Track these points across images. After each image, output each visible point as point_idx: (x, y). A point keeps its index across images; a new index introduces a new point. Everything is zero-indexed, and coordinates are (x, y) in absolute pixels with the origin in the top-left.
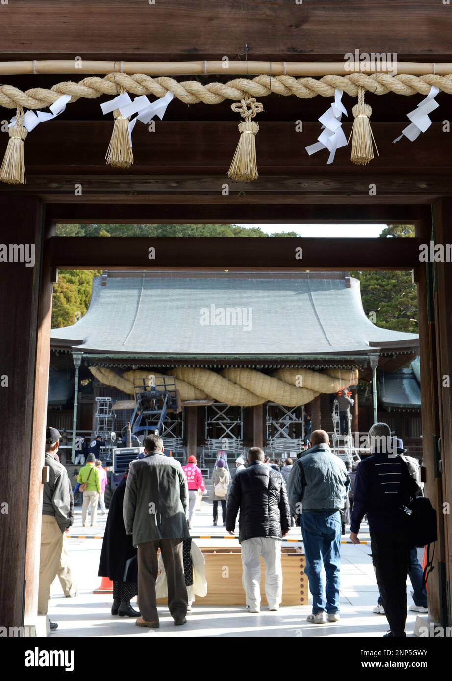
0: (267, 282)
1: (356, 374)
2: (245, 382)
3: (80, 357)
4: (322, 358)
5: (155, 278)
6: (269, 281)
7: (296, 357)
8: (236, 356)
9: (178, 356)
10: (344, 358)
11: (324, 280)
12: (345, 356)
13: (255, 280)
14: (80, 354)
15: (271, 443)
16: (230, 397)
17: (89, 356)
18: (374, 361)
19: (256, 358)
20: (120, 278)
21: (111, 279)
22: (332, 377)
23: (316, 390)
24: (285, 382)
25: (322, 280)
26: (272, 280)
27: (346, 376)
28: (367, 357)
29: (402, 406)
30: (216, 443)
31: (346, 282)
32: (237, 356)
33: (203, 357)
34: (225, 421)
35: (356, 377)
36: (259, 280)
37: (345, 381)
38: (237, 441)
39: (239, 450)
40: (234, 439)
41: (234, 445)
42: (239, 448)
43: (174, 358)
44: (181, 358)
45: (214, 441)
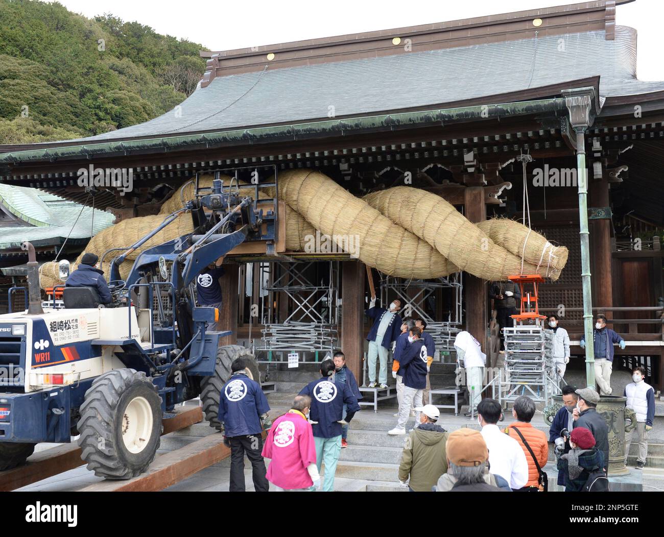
0: (459, 51)
13: (440, 51)
19: (289, 132)
21: (219, 78)
26: (471, 47)
31: (608, 32)
34: (296, 288)
38: (319, 327)
39: (321, 346)
40: (312, 323)
41: (313, 336)
42: (321, 341)
43: (126, 148)
44: (138, 147)
45: (274, 328)
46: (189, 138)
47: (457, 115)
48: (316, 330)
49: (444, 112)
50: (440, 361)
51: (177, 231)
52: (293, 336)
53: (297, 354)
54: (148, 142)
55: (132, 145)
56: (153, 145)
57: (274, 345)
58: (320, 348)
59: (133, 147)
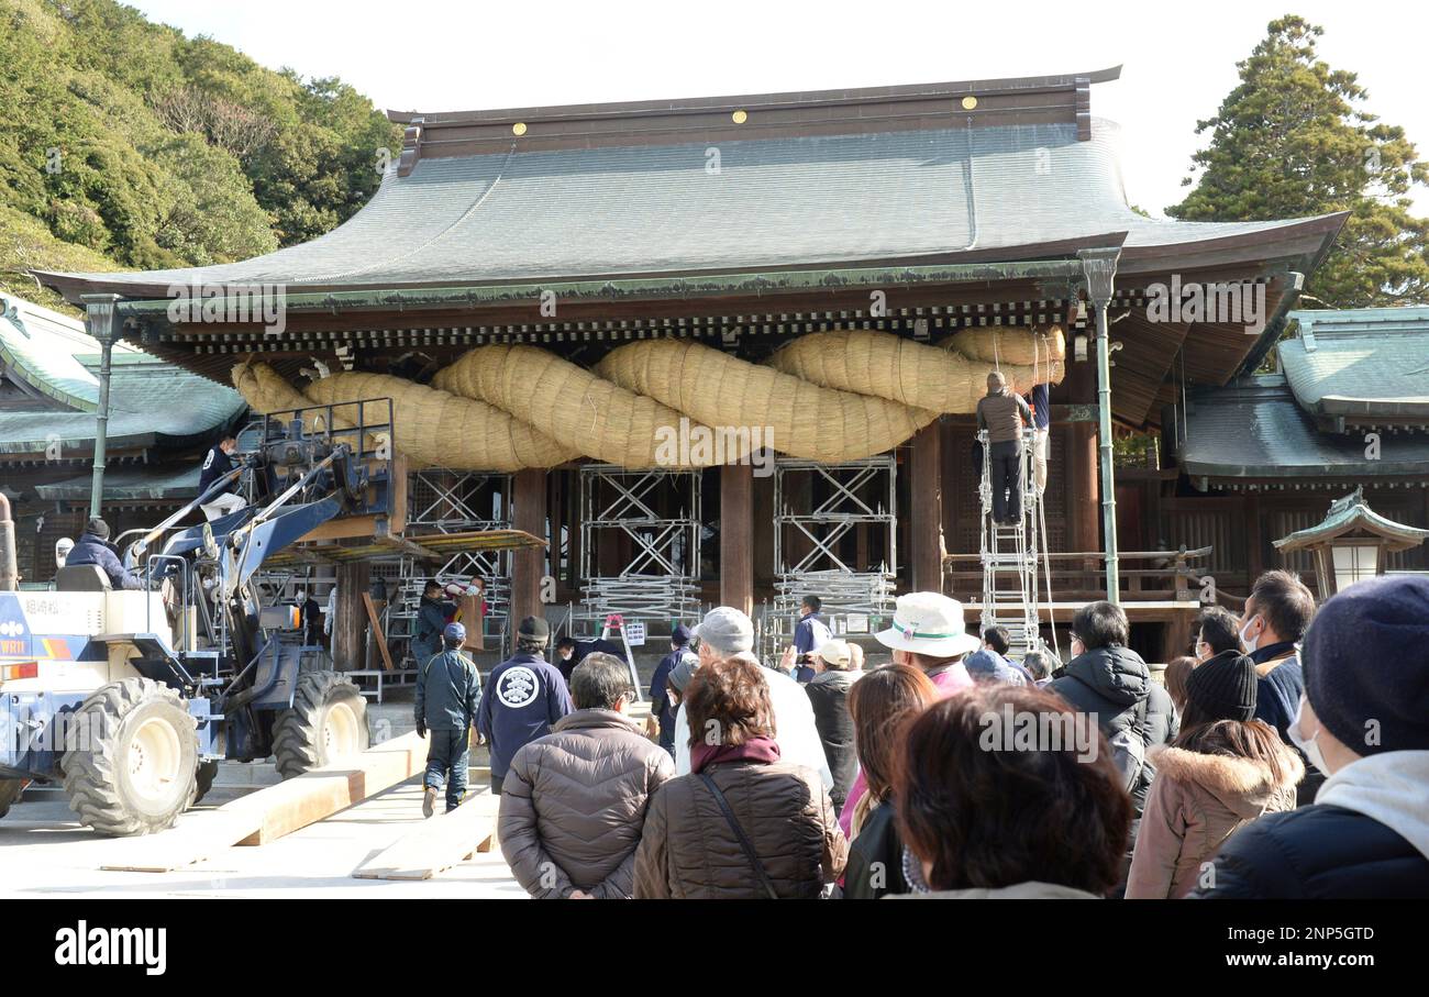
0: (846, 141)
1: (1053, 344)
2: (666, 385)
3: (108, 309)
4: (908, 276)
5: (541, 152)
6: (856, 140)
7: (815, 279)
8: (607, 283)
9: (417, 293)
10: (988, 272)
11: (1017, 127)
12: (992, 266)
13: (815, 140)
14: (109, 300)
15: (783, 586)
16: (618, 437)
17: (136, 305)
18: (1101, 278)
19: (676, 288)
20: (451, 159)
21: (428, 160)
22: (969, 358)
23: (911, 400)
24: (807, 380)
25: (1009, 127)
26: (865, 136)
27: (1017, 352)
28: (1074, 263)
29: (1243, 474)
30: (612, 590)
31: (1079, 127)
32: (613, 284)
33: (498, 291)
34: (639, 521)
35: (1054, 353)
36: (827, 138)
37: (1019, 371)
38: (678, 581)
39: (681, 611)
40: (666, 576)
41: (668, 596)
42: (681, 603)
43: (404, 300)
44: (425, 299)
45: (604, 585)
46: (513, 290)
47: (931, 276)
48: (673, 587)
49: (912, 270)
50: (868, 632)
51: (459, 431)
52: (635, 596)
53: (642, 624)
54: (442, 293)
55: (415, 296)
56: (452, 298)
57: (604, 610)
58: (679, 614)
59: (417, 299)
